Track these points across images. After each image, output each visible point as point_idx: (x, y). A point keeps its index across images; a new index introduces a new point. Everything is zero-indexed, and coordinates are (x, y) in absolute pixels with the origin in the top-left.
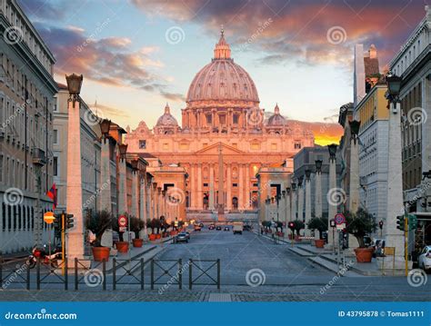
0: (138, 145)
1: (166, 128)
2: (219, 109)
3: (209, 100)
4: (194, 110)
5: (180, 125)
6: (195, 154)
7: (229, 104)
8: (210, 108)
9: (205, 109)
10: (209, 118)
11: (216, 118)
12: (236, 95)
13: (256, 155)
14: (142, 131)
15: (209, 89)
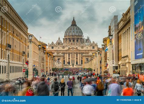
0: (51, 48)
1: (59, 43)
2: (73, 38)
3: (70, 36)
4: (66, 38)
5: (63, 42)
6: (66, 50)
7: (75, 37)
8: (70, 38)
9: (69, 38)
10: (70, 41)
11: (72, 41)
12: (77, 35)
13: (82, 50)
14: (53, 44)
15: (70, 33)
